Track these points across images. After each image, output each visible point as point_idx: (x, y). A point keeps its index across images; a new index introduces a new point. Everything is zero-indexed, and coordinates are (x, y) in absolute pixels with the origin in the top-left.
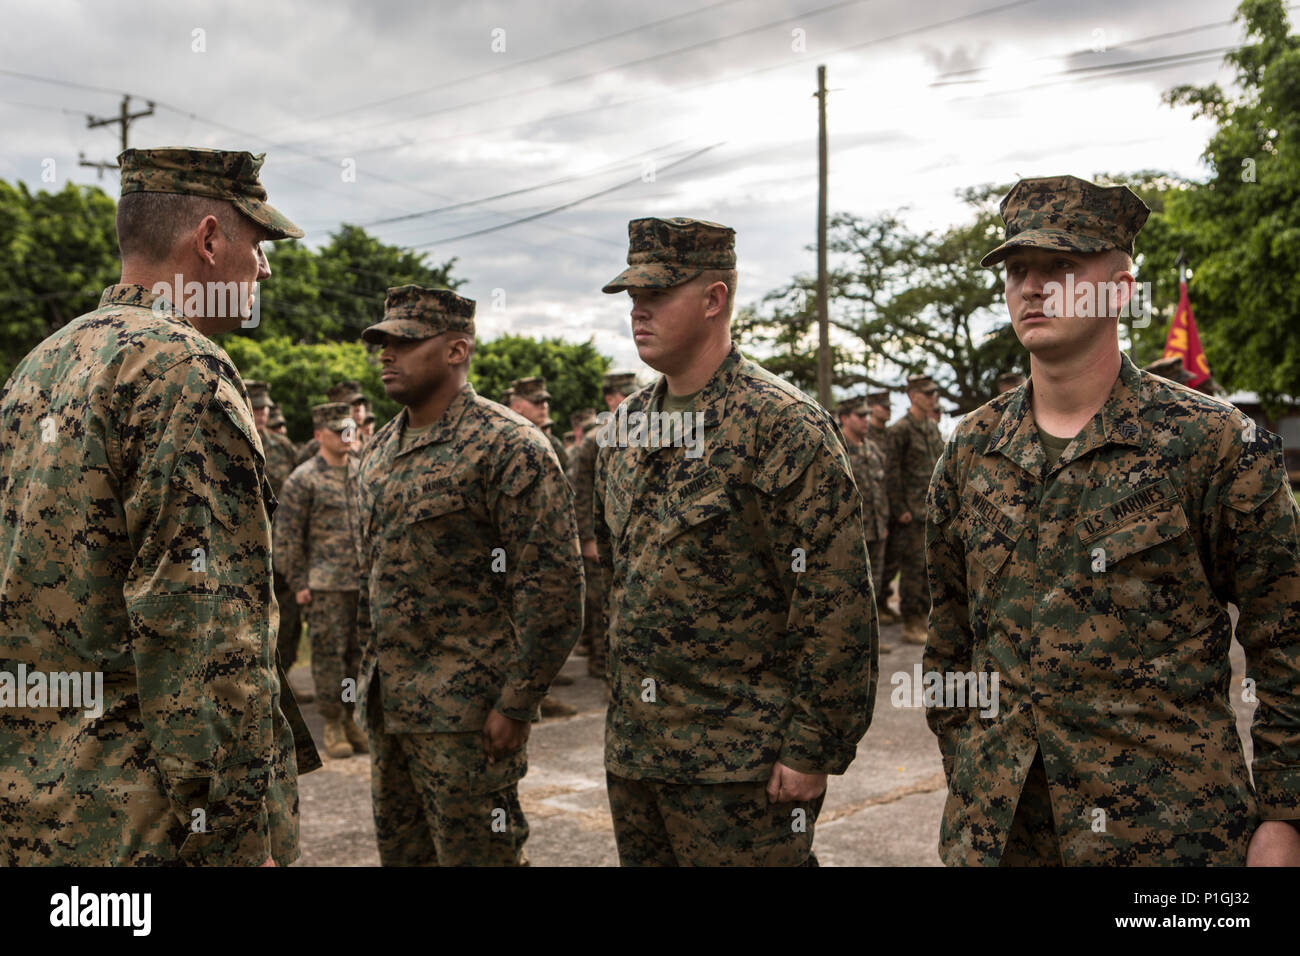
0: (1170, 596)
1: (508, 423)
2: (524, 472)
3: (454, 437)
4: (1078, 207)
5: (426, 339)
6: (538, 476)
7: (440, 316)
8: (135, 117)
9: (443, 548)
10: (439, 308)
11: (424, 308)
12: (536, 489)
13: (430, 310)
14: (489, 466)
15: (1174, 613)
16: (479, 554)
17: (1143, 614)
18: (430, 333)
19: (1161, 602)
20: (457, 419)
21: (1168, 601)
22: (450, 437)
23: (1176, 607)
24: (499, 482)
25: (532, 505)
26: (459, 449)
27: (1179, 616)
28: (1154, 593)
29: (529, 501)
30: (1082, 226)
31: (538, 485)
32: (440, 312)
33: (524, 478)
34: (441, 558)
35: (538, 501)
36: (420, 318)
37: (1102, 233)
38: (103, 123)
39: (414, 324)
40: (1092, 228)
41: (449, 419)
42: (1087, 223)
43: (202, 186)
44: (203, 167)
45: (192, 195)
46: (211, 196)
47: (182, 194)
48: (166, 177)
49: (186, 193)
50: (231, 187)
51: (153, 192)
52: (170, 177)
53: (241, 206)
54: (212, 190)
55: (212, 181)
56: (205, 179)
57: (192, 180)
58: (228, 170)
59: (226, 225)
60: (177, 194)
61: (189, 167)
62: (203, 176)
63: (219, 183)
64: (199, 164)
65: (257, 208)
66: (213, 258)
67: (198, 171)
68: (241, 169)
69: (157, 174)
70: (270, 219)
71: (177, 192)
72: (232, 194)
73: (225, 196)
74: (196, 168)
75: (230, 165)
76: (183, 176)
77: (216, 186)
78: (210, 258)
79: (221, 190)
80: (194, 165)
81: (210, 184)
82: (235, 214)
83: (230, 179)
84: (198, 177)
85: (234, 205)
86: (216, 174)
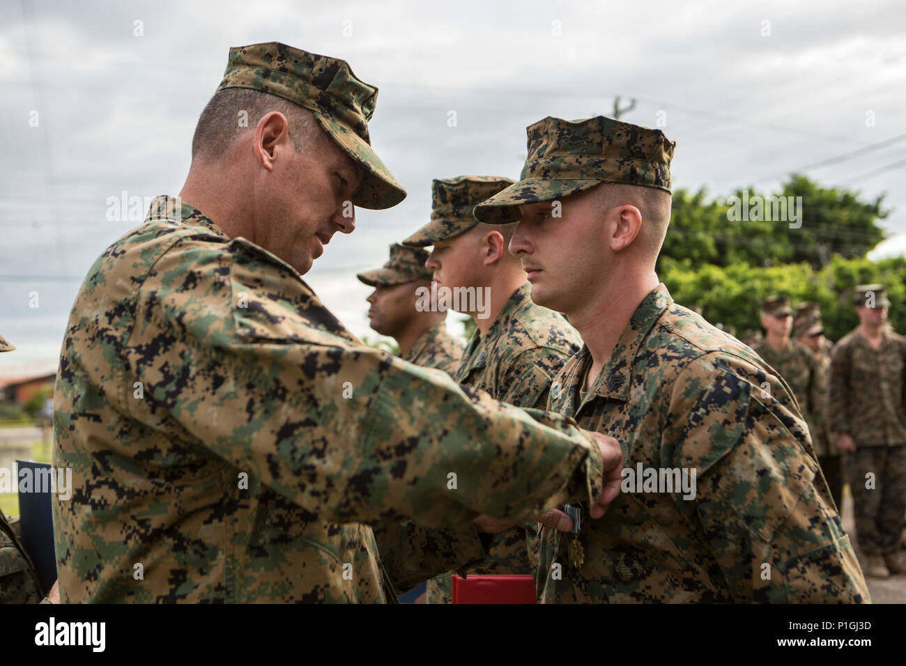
0: (636, 565)
4: (554, 150)
8: (623, 112)
15: (642, 584)
17: (604, 586)
19: (626, 572)
21: (634, 571)
23: (643, 577)
27: (649, 588)
28: (616, 562)
30: (558, 170)
37: (583, 172)
40: (569, 169)
42: (563, 165)
43: (284, 87)
44: (290, 66)
45: (269, 93)
46: (291, 99)
47: (258, 91)
48: (249, 72)
49: (264, 90)
50: (317, 98)
51: (231, 88)
52: (252, 73)
53: (323, 119)
54: (294, 93)
55: (296, 84)
56: (289, 81)
57: (274, 80)
58: (317, 75)
59: (300, 135)
60: (254, 90)
61: (275, 65)
62: (288, 77)
63: (303, 89)
64: (286, 62)
65: (345, 132)
66: (271, 161)
67: (283, 70)
68: (332, 79)
69: (243, 70)
70: (358, 149)
71: (255, 88)
72: (317, 105)
73: (307, 104)
74: (281, 66)
75: (321, 70)
76: (266, 74)
77: (299, 90)
78: (265, 158)
79: (304, 97)
80: (280, 63)
81: (293, 86)
82: (314, 126)
83: (318, 88)
84: (282, 77)
85: (314, 117)
86: (303, 77)
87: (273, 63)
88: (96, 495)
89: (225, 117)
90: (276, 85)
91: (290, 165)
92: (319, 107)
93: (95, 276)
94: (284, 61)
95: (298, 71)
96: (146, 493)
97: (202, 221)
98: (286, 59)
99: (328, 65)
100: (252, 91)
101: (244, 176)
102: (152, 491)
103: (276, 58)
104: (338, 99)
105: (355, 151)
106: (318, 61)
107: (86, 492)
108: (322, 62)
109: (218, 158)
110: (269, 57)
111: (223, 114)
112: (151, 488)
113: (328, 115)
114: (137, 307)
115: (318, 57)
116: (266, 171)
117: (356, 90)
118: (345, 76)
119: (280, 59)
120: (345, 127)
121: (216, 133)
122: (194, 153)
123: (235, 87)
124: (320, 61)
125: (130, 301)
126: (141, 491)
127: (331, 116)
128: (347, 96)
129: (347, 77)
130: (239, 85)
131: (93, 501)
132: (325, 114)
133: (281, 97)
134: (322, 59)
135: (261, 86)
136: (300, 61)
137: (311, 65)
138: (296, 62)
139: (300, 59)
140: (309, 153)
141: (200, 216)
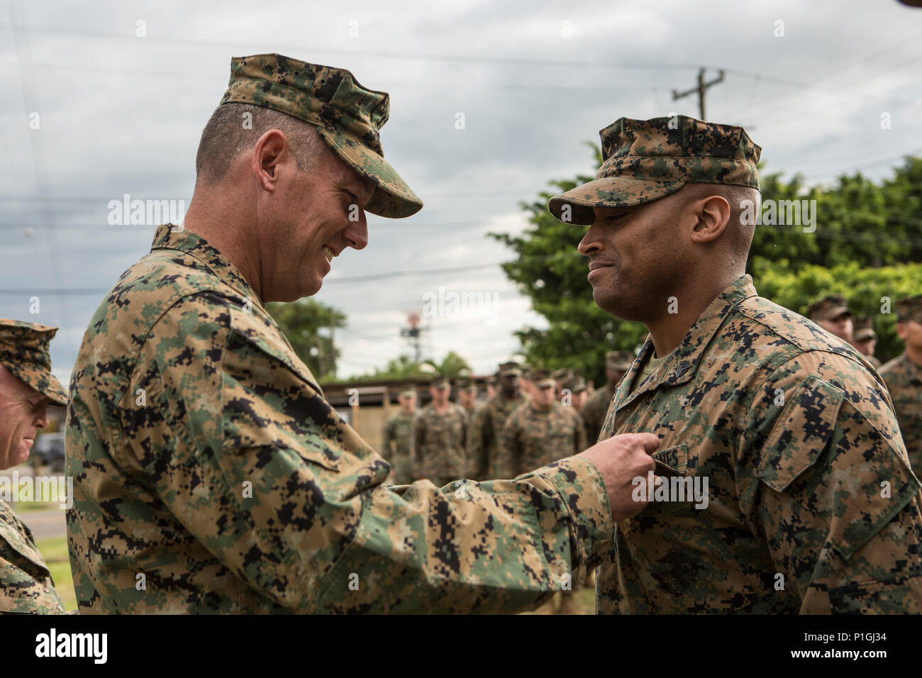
1: (781, 348)
2: (800, 444)
3: (693, 376)
5: (645, 205)
6: (826, 451)
7: (670, 163)
8: (709, 85)
9: (670, 580)
10: (668, 148)
11: (642, 153)
12: (825, 477)
13: (652, 155)
14: (737, 432)
16: (738, 588)
18: (651, 195)
20: (706, 341)
22: (687, 376)
24: (756, 462)
25: (820, 508)
26: (697, 398)
29: (813, 499)
31: (828, 469)
32: (670, 155)
33: (800, 456)
34: (668, 596)
35: (829, 501)
36: (635, 170)
38: (685, 95)
39: (625, 182)
41: (694, 342)
43: (284, 101)
44: (290, 78)
45: (270, 109)
46: (293, 114)
47: (259, 106)
48: (249, 86)
49: (265, 105)
50: (320, 111)
51: (233, 102)
52: (252, 86)
53: (326, 134)
54: (295, 108)
55: (298, 98)
56: (290, 94)
57: (275, 93)
58: (319, 88)
59: (302, 152)
60: (255, 105)
61: (276, 78)
62: (289, 91)
63: (305, 102)
64: (286, 75)
65: (351, 145)
66: (272, 182)
67: (284, 83)
68: (335, 91)
69: (244, 83)
70: (366, 162)
71: (256, 103)
72: (320, 118)
73: (310, 118)
74: (282, 79)
75: (323, 81)
76: (267, 88)
77: (301, 104)
78: (265, 180)
79: (307, 111)
80: (280, 75)
81: (294, 101)
82: (317, 142)
83: (322, 101)
84: (284, 91)
85: (318, 132)
86: (304, 90)
87: (274, 75)
88: (107, 545)
89: (226, 134)
90: (276, 99)
91: (292, 185)
92: (322, 121)
93: (99, 323)
94: (284, 74)
95: (300, 83)
96: (155, 544)
97: (208, 252)
98: (286, 71)
99: (330, 76)
100: (252, 107)
101: (247, 198)
102: (162, 542)
103: (276, 71)
104: (343, 110)
105: (362, 165)
106: (319, 72)
107: (96, 542)
108: (324, 73)
109: (220, 179)
110: (269, 69)
111: (224, 132)
112: (161, 539)
113: (333, 128)
114: (135, 370)
115: (319, 68)
116: (267, 193)
117: (362, 100)
118: (349, 87)
119: (281, 71)
120: (352, 140)
121: (217, 153)
122: (198, 171)
123: (236, 102)
124: (322, 72)
125: (127, 360)
126: (150, 542)
127: (336, 129)
128: (352, 107)
129: (351, 87)
130: (240, 99)
131: (103, 550)
132: (329, 128)
133: (282, 112)
134: (324, 70)
135: (262, 101)
136: (301, 73)
137: (313, 77)
138: (297, 73)
139: (301, 70)
140: (313, 170)
141: (206, 246)
